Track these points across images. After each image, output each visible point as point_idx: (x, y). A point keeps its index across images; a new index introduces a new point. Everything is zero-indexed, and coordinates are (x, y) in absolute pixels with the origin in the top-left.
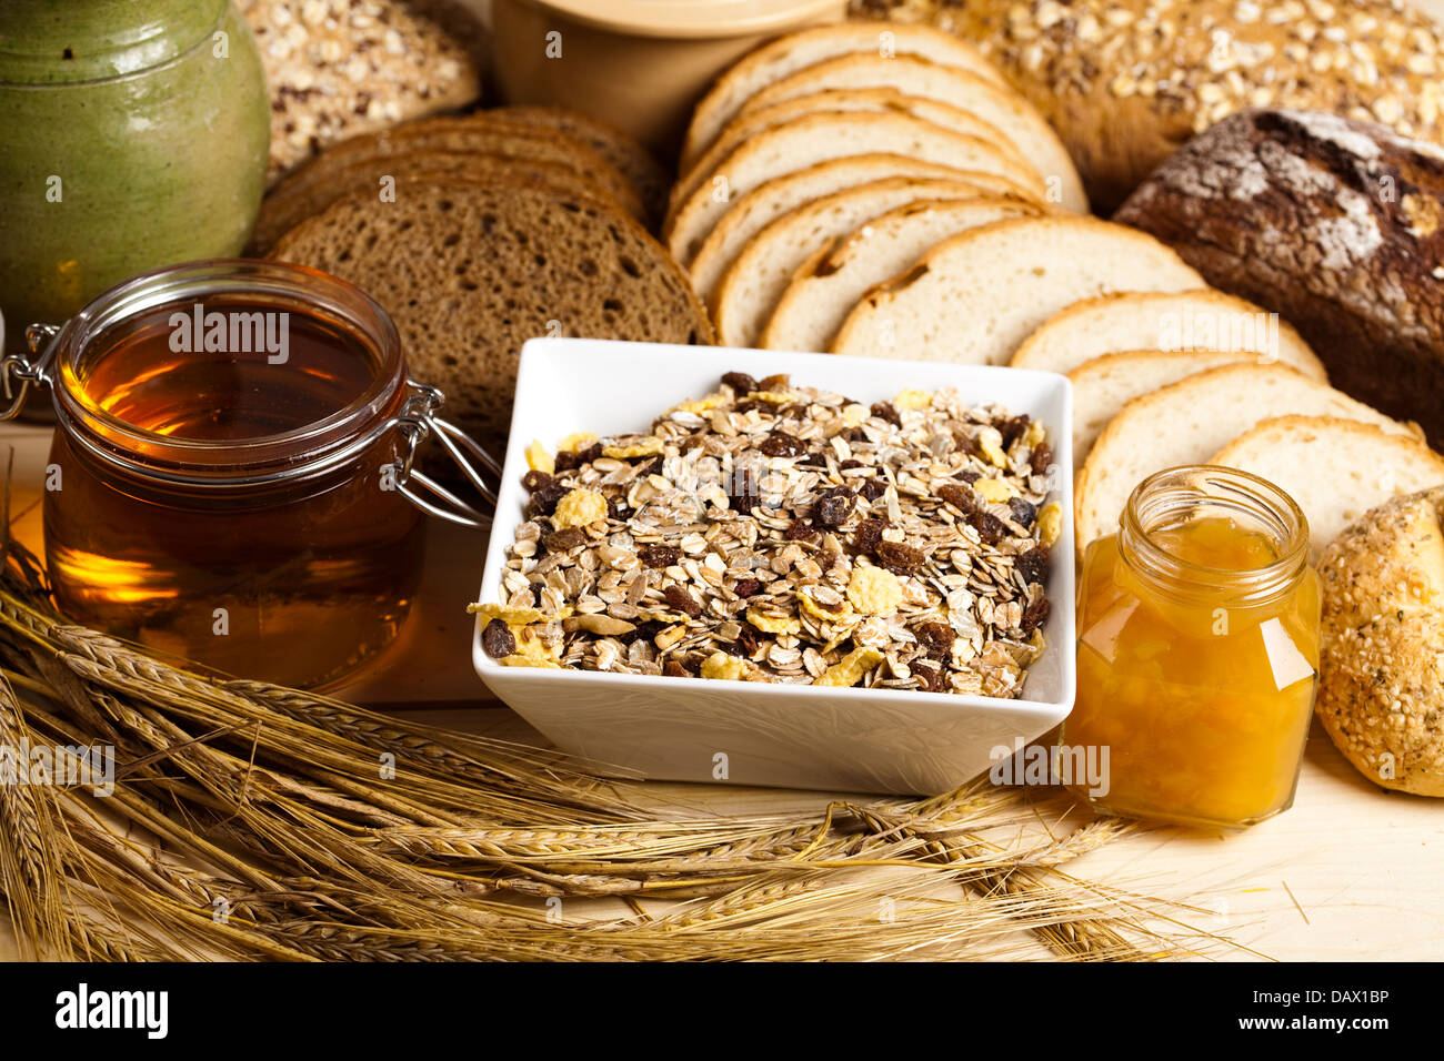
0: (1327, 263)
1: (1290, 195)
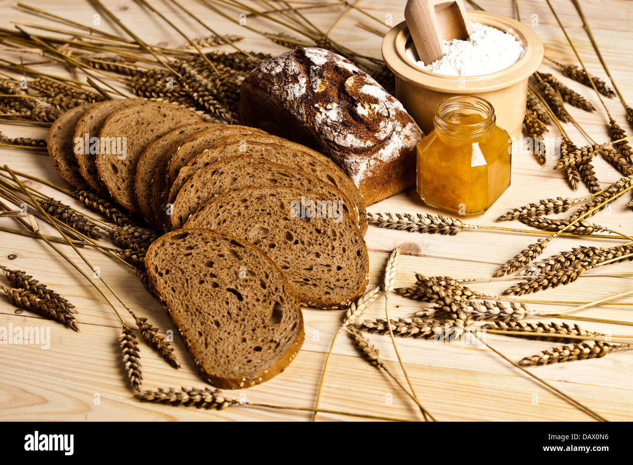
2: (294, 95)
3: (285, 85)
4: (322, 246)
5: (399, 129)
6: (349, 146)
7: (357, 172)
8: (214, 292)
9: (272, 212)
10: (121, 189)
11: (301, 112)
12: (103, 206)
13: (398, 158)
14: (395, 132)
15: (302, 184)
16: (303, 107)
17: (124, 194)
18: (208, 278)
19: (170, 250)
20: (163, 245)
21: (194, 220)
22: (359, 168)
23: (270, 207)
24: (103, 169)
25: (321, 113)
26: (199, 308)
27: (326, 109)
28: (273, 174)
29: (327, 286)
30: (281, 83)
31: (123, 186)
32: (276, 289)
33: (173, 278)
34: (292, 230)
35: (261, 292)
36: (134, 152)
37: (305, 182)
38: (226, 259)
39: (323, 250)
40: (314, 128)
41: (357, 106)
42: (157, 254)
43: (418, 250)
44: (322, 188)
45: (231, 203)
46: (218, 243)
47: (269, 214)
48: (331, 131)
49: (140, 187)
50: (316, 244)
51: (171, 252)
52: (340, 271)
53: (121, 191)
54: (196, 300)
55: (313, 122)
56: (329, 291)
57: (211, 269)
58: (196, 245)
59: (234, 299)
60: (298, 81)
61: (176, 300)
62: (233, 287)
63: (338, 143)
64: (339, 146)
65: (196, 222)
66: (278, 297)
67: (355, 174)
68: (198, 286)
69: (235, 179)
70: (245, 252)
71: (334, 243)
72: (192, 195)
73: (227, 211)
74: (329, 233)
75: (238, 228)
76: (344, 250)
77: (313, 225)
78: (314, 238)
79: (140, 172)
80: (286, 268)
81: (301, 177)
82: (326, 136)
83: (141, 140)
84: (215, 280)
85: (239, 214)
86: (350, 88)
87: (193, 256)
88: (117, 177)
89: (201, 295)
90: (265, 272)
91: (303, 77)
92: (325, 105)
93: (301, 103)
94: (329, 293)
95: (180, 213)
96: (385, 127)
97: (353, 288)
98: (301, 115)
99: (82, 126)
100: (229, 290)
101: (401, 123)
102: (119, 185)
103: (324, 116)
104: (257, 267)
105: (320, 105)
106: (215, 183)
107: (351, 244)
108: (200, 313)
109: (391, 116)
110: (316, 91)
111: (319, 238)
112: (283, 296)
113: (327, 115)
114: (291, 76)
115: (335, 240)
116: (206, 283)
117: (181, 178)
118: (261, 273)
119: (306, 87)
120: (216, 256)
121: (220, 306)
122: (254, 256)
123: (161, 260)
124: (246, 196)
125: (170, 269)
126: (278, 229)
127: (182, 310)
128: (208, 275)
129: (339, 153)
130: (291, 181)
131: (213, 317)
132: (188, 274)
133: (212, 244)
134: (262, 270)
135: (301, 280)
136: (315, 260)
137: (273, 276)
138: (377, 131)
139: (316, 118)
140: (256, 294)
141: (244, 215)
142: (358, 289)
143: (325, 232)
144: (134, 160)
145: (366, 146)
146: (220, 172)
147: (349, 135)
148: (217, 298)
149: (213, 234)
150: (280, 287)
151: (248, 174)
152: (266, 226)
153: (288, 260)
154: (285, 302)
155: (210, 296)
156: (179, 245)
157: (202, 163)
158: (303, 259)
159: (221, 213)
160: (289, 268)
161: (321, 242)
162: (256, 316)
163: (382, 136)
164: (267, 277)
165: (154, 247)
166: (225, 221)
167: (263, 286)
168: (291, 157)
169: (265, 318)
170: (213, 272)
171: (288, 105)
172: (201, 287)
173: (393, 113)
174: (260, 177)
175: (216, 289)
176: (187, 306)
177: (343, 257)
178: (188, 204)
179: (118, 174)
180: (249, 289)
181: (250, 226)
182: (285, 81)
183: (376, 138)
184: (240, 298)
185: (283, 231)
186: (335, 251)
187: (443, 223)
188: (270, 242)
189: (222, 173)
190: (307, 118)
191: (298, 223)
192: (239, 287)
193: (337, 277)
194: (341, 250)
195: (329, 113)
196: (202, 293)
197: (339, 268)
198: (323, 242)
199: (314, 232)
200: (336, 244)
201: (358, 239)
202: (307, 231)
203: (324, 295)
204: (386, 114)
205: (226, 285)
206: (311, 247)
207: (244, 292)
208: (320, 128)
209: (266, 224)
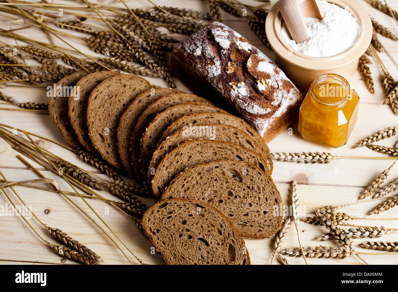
0: (209, 76)
1: (205, 56)
2: (213, 74)
3: (205, 65)
4: (253, 198)
5: (285, 95)
6: (256, 113)
7: (262, 129)
8: (190, 242)
9: (218, 179)
10: (109, 153)
11: (219, 87)
12: (98, 163)
13: (286, 112)
14: (283, 98)
15: (232, 153)
16: (221, 84)
17: (111, 156)
18: (185, 232)
19: (158, 216)
20: (152, 213)
21: (169, 191)
22: (264, 126)
23: (216, 175)
24: (95, 139)
25: (234, 89)
26: (182, 255)
27: (237, 86)
28: (214, 149)
29: (259, 226)
30: (202, 64)
31: (110, 150)
32: (229, 234)
33: (162, 235)
34: (232, 189)
35: (219, 238)
36: (112, 122)
37: (235, 151)
38: (194, 218)
39: (253, 201)
40: (230, 99)
41: (257, 84)
42: (149, 220)
43: (307, 179)
44: (245, 153)
45: (191, 176)
46: (187, 207)
47: (216, 180)
48: (243, 103)
49: (122, 152)
50: (248, 197)
51: (158, 217)
52: (266, 215)
53: (109, 155)
54: (180, 249)
55: (230, 95)
56: (261, 229)
57: (186, 226)
58: (174, 211)
59: (204, 246)
60: (215, 64)
61: (167, 250)
62: (201, 237)
63: (248, 111)
64: (249, 113)
65: (170, 192)
66: (231, 240)
67: (261, 130)
68: (179, 239)
69: (190, 157)
70: (205, 211)
71: (260, 195)
72: (164, 172)
73: (189, 182)
74: (256, 188)
75: (197, 193)
76: (267, 200)
77: (245, 184)
78: (247, 192)
79: (120, 141)
80: (231, 215)
81: (231, 148)
82: (239, 105)
83: (114, 111)
84: (189, 233)
85: (197, 183)
86: (251, 68)
87: (173, 218)
88: (105, 143)
89: (182, 245)
90: (220, 223)
91: (217, 60)
92: (236, 83)
93: (219, 80)
94: (261, 231)
95: (158, 185)
96: (277, 96)
97: (275, 226)
98: (220, 88)
99: (72, 101)
100: (199, 239)
101: (287, 91)
102: (107, 150)
103: (237, 92)
104: (214, 220)
105: (232, 84)
106: (178, 161)
107: (271, 195)
108: (184, 258)
109: (280, 87)
110: (228, 72)
111: (250, 193)
112: (234, 239)
113: (239, 92)
114: (209, 58)
115: (260, 193)
116: (184, 236)
117: (155, 159)
118: (218, 224)
119: (221, 68)
120: (187, 216)
121: (196, 252)
122: (211, 213)
123: (153, 223)
124: (200, 171)
125: (159, 229)
126: (223, 190)
127: (172, 258)
128: (184, 230)
129: (249, 117)
130: (225, 151)
131: (192, 261)
132: (171, 231)
133: (184, 208)
134: (218, 222)
135: (242, 223)
136: (249, 209)
137: (225, 226)
138: (273, 100)
139: (231, 93)
140: (216, 240)
141: (200, 183)
142: (278, 226)
143: (253, 188)
144: (113, 128)
145: (267, 113)
146: (180, 153)
147: (255, 106)
148: (192, 246)
149: (184, 202)
150: (231, 233)
151: (198, 151)
152: (215, 189)
153: (232, 210)
154: (236, 243)
155: (188, 245)
156: (163, 211)
157: (167, 146)
158: (241, 209)
159: (185, 184)
160: (233, 215)
161: (252, 195)
162: (219, 257)
163: (276, 103)
164: (222, 226)
165: (147, 215)
166: (188, 188)
167: (220, 233)
168: (222, 130)
169: (225, 258)
170: (187, 228)
171: (209, 79)
172: (181, 239)
173: (281, 84)
174: (206, 153)
175: (191, 240)
176: (175, 254)
177: (266, 204)
178: (162, 178)
179: (105, 142)
180: (211, 237)
181: (205, 190)
182: (205, 62)
183: (272, 105)
184: (207, 244)
185: (226, 190)
186: (261, 201)
187: (320, 158)
188: (219, 199)
189: (182, 154)
190: (224, 92)
191: (235, 184)
192: (206, 237)
193: (265, 219)
194: (265, 199)
195: (240, 90)
196: (183, 244)
197: (265, 213)
198: (253, 195)
199: (246, 188)
200: (261, 196)
201: (274, 191)
202: (241, 188)
203: (258, 232)
204: (276, 87)
205: (197, 236)
206: (246, 199)
207: (209, 240)
208: (234, 99)
209: (215, 187)
